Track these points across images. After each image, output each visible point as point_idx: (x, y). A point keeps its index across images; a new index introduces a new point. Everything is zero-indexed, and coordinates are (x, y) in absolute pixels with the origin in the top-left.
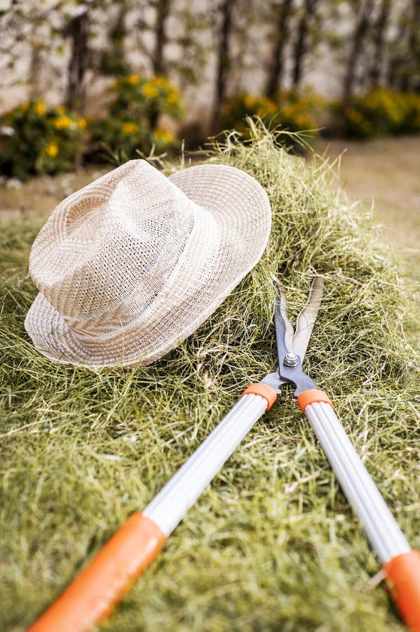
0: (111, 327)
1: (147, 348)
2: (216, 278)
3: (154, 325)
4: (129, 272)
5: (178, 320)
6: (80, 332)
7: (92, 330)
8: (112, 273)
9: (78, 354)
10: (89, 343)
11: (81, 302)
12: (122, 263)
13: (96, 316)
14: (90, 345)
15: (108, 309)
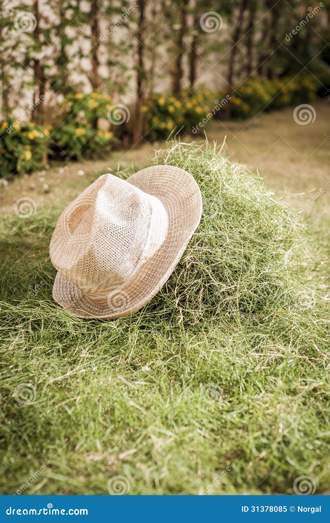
0: (115, 287)
1: (140, 295)
2: (175, 240)
3: (141, 279)
4: (119, 248)
5: (156, 272)
6: (93, 295)
7: (102, 292)
8: (109, 251)
9: (94, 310)
10: (101, 301)
11: (92, 275)
12: (113, 244)
13: (103, 282)
14: (101, 302)
15: (110, 275)
